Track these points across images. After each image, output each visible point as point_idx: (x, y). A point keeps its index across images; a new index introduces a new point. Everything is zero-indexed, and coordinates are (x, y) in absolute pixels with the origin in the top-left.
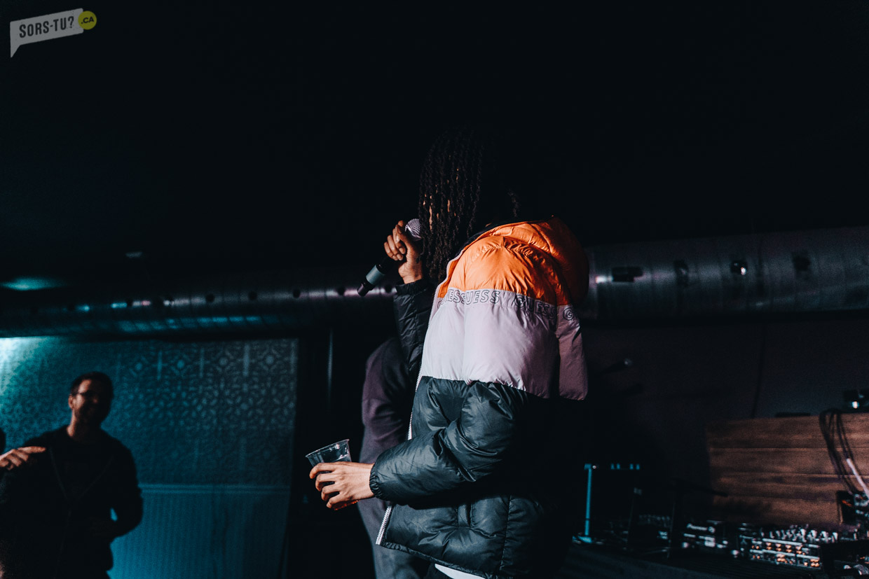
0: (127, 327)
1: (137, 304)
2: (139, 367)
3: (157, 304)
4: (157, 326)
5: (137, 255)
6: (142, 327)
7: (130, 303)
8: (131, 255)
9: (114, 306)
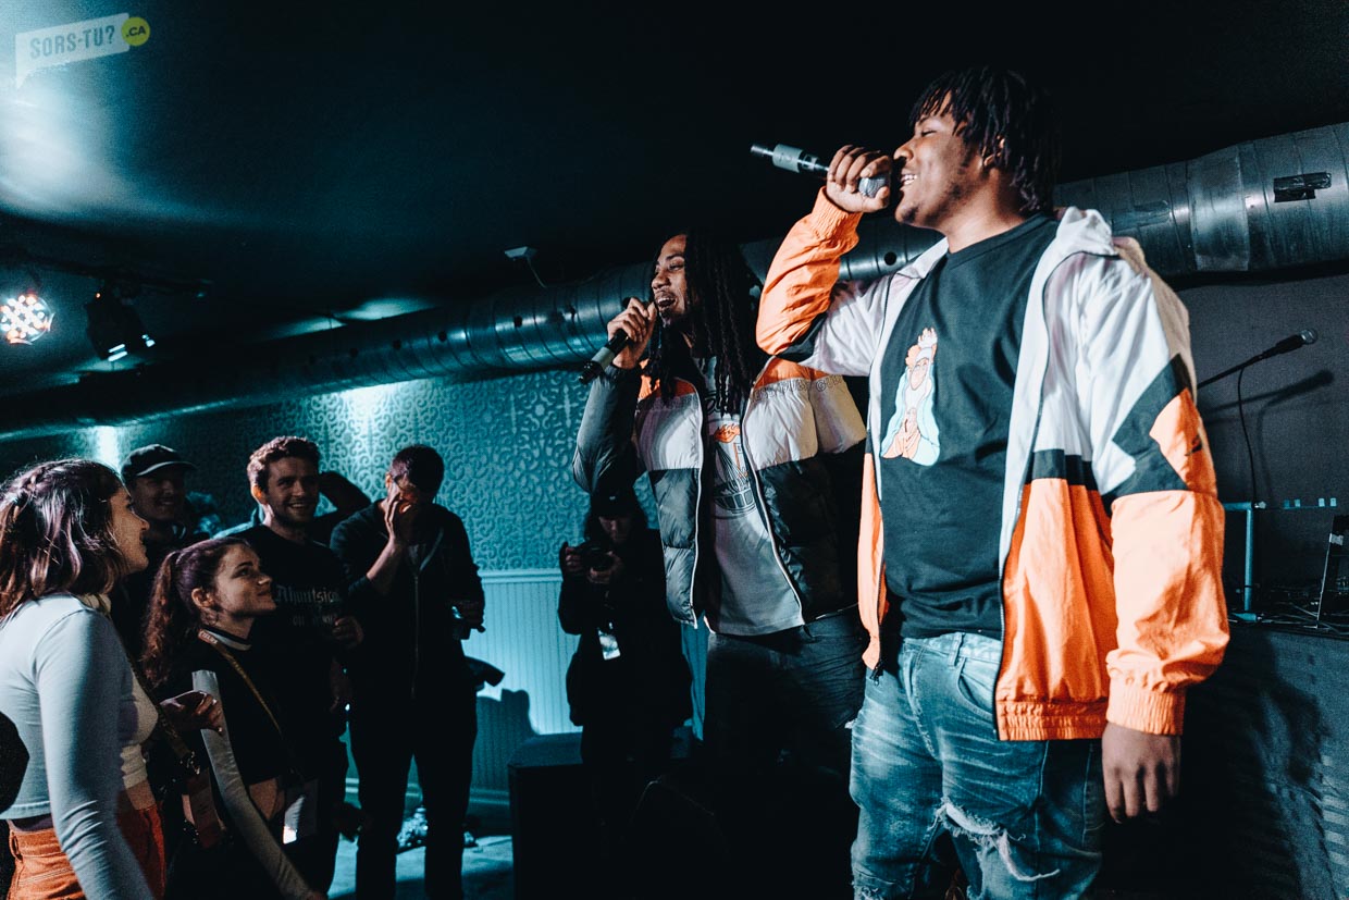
0: (517, 355)
1: (528, 322)
2: (540, 410)
3: (555, 318)
4: (558, 350)
5: (521, 251)
6: (538, 353)
7: (518, 323)
8: (511, 254)
9: (498, 328)
